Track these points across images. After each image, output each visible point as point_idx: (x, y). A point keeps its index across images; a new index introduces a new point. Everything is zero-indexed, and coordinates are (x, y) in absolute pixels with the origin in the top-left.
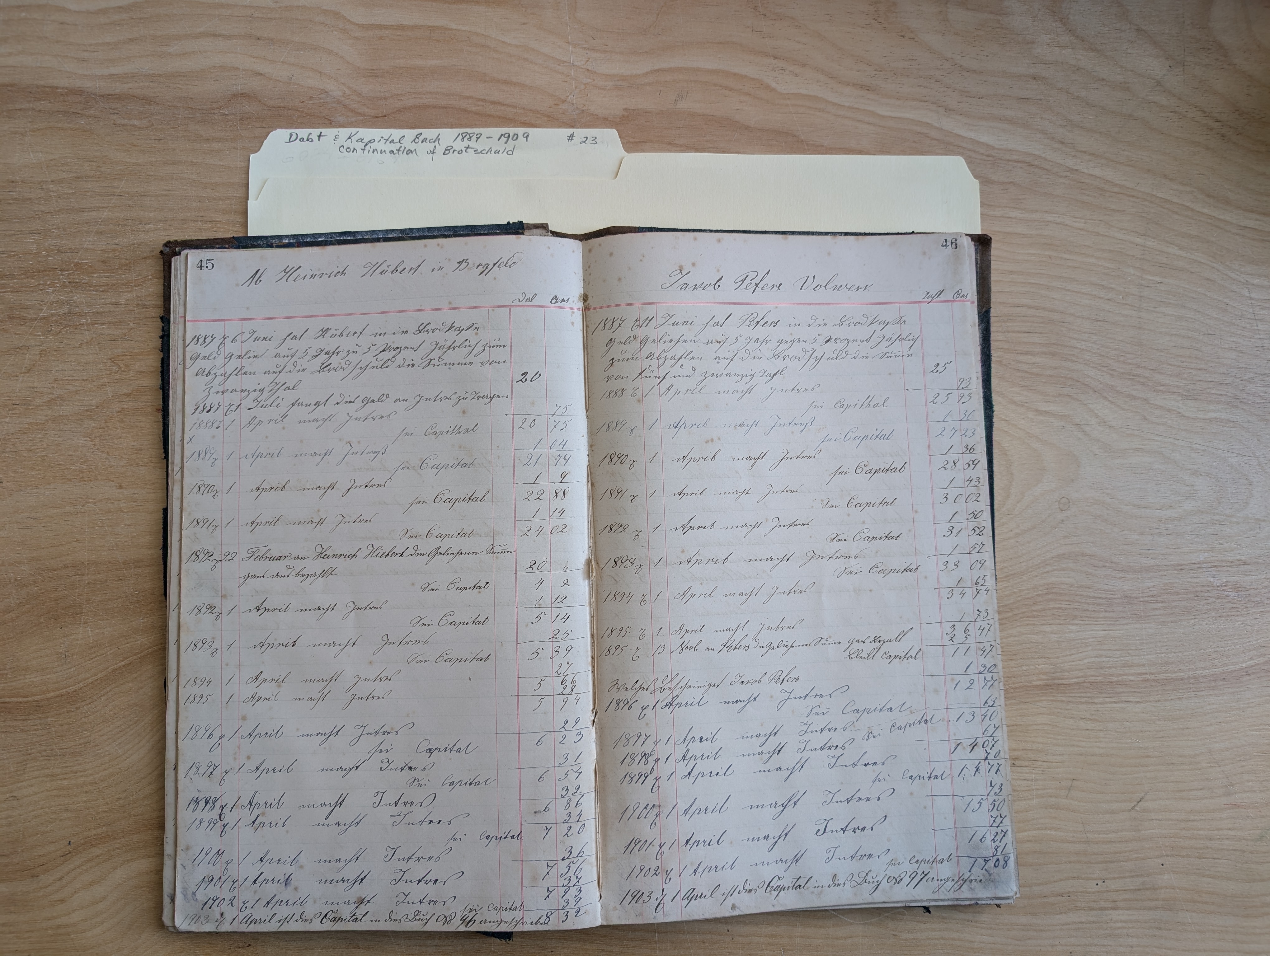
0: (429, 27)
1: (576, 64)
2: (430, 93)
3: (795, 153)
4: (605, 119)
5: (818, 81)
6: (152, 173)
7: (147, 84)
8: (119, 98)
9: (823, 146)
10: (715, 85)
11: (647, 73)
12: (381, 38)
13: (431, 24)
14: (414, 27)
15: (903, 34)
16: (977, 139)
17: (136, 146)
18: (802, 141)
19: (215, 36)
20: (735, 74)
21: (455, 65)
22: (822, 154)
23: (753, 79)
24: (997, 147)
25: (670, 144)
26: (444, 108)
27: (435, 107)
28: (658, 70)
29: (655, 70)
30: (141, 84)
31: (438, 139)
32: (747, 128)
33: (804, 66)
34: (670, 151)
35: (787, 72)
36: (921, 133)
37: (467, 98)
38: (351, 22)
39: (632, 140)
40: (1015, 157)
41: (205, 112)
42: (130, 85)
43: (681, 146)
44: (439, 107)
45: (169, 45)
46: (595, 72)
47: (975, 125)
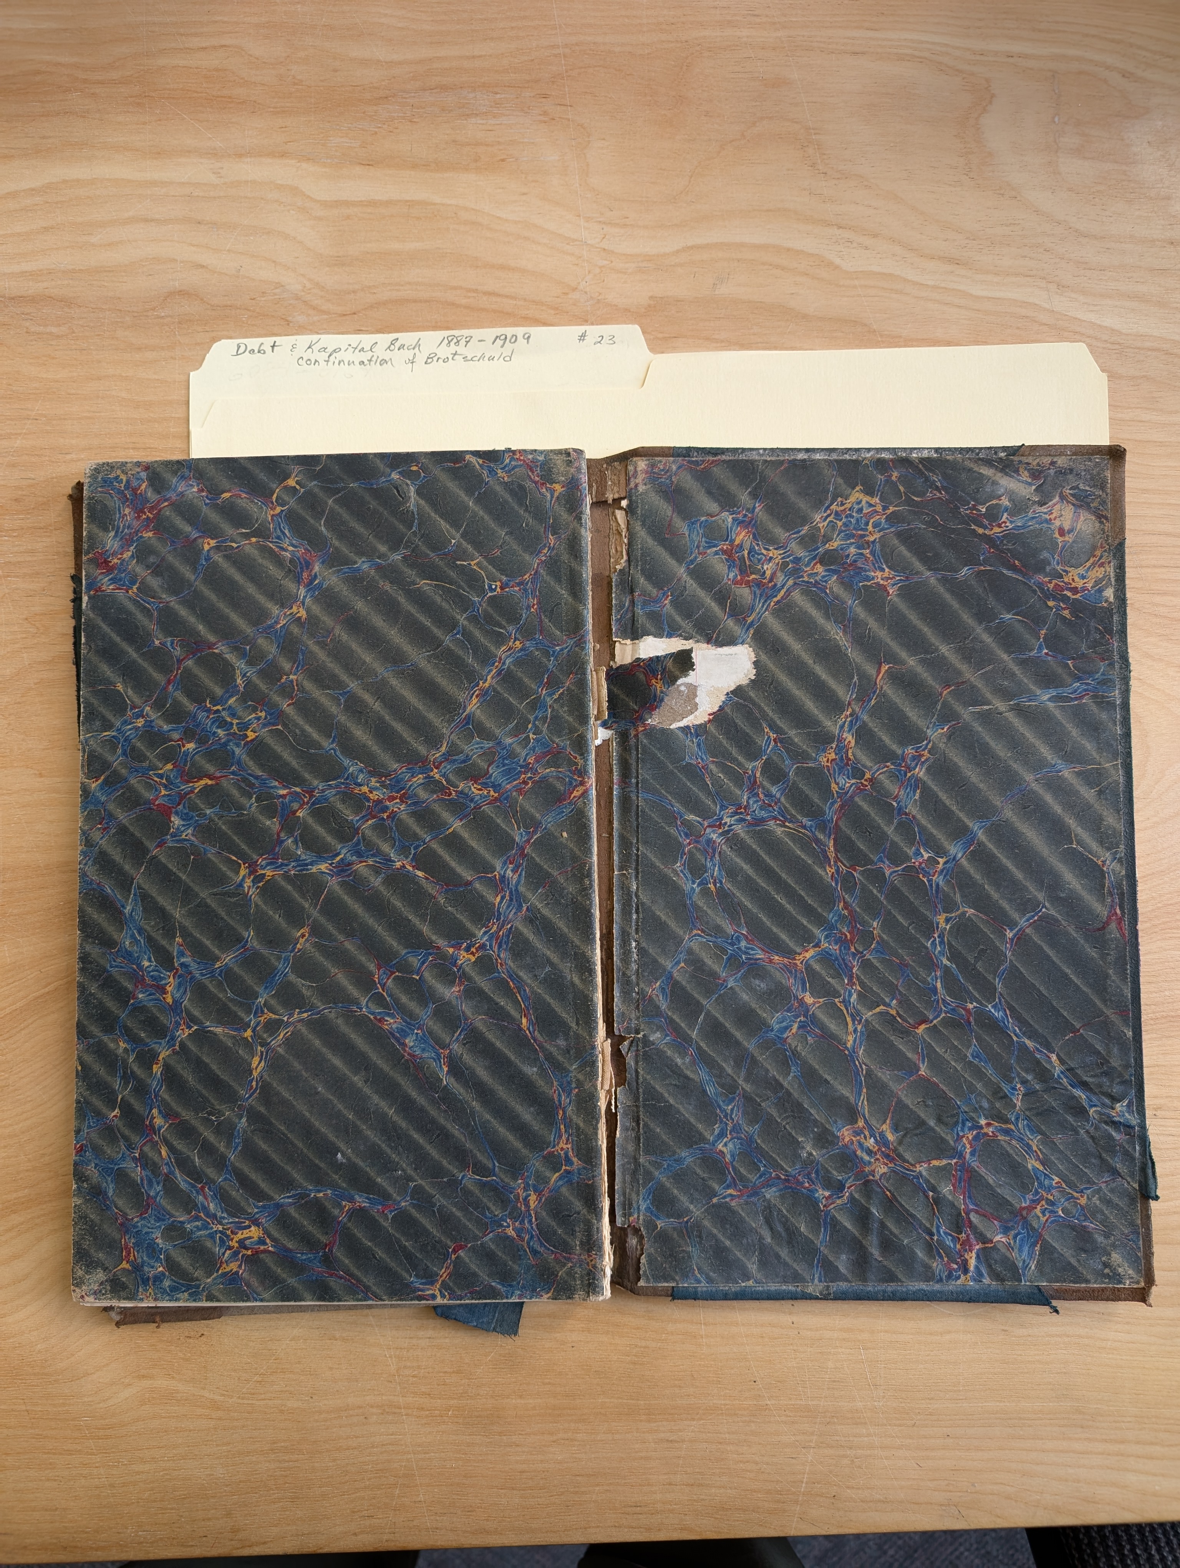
0: (407, 201)
1: (589, 242)
2: (409, 283)
3: (866, 347)
4: (627, 310)
5: (894, 255)
6: (73, 391)
7: (66, 282)
8: (33, 300)
9: (900, 337)
10: (763, 264)
11: (678, 251)
12: (348, 217)
13: (408, 198)
14: (389, 203)
15: (1002, 192)
16: (1098, 322)
17: (53, 358)
18: (875, 331)
19: (146, 220)
20: (788, 250)
21: (439, 248)
22: (900, 347)
23: (812, 255)
24: (1124, 331)
25: (707, 339)
26: (426, 301)
27: (415, 301)
28: (692, 247)
29: (688, 248)
30: (59, 282)
31: (418, 345)
32: (805, 317)
33: (875, 236)
34: (708, 349)
35: (855, 245)
36: (1027, 317)
37: (455, 288)
38: (311, 198)
39: (660, 335)
40: (1148, 344)
41: (136, 314)
42: (45, 284)
43: (722, 341)
44: (421, 301)
45: (92, 234)
46: (613, 252)
47: (1096, 305)
